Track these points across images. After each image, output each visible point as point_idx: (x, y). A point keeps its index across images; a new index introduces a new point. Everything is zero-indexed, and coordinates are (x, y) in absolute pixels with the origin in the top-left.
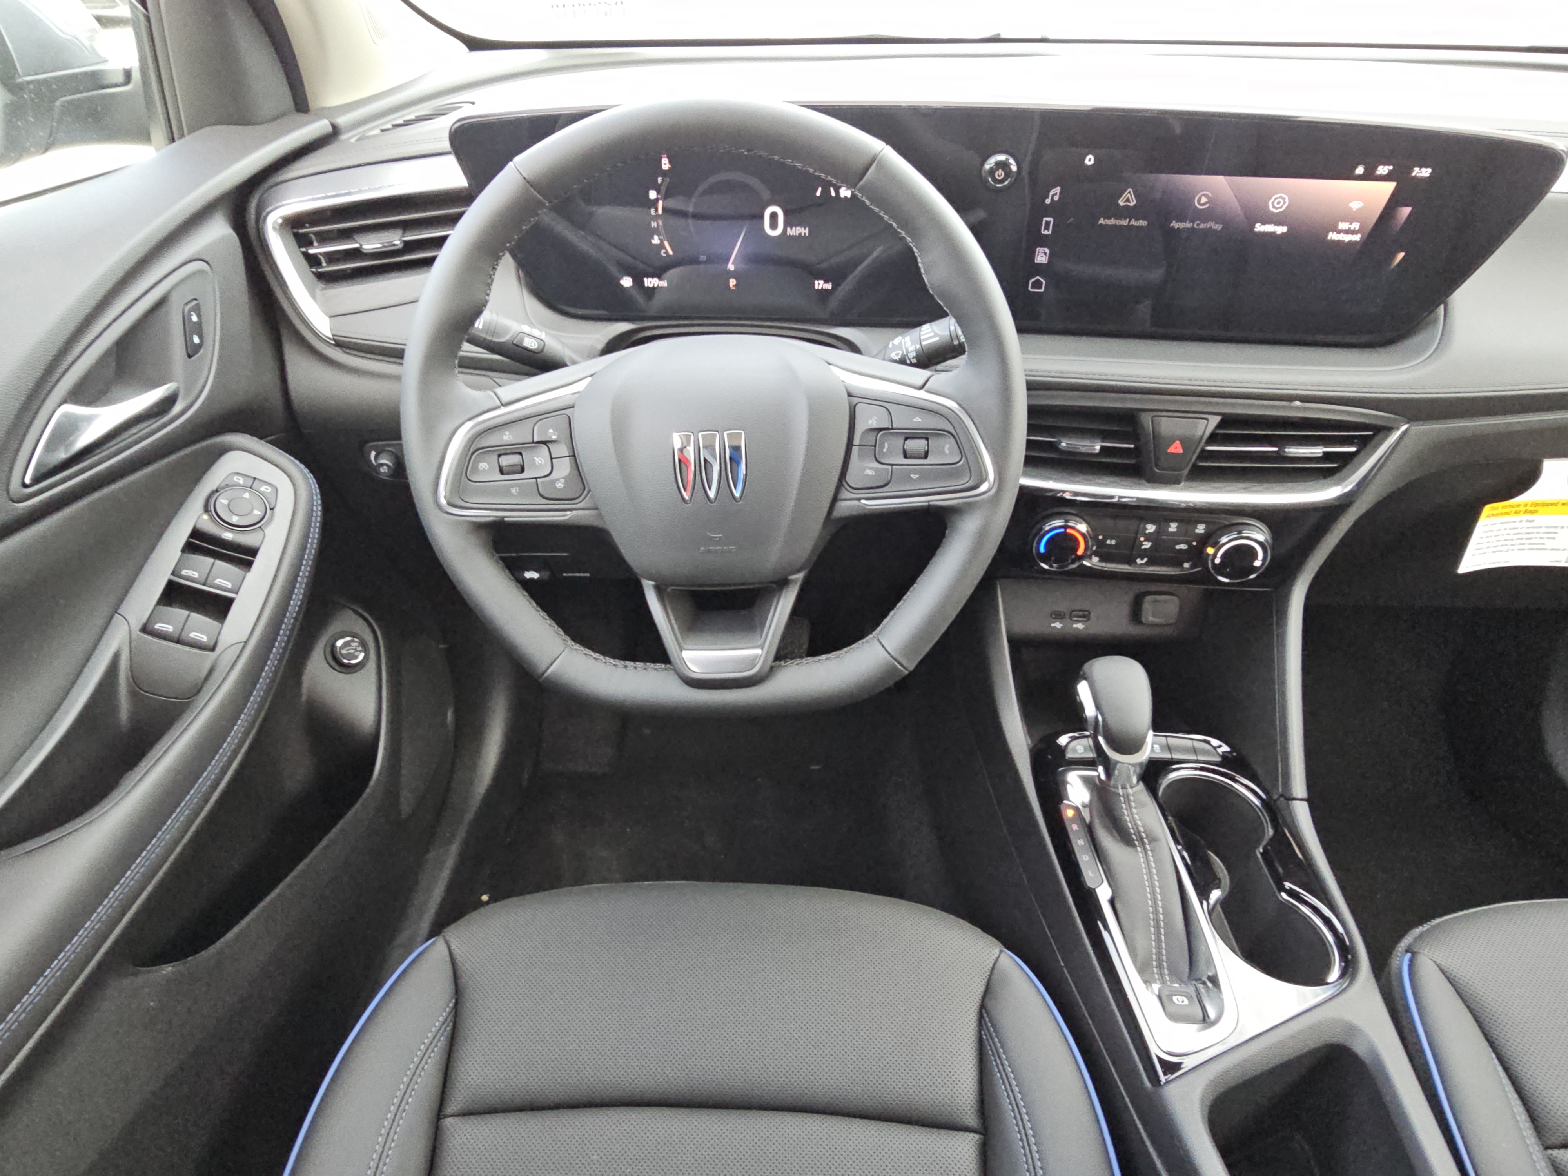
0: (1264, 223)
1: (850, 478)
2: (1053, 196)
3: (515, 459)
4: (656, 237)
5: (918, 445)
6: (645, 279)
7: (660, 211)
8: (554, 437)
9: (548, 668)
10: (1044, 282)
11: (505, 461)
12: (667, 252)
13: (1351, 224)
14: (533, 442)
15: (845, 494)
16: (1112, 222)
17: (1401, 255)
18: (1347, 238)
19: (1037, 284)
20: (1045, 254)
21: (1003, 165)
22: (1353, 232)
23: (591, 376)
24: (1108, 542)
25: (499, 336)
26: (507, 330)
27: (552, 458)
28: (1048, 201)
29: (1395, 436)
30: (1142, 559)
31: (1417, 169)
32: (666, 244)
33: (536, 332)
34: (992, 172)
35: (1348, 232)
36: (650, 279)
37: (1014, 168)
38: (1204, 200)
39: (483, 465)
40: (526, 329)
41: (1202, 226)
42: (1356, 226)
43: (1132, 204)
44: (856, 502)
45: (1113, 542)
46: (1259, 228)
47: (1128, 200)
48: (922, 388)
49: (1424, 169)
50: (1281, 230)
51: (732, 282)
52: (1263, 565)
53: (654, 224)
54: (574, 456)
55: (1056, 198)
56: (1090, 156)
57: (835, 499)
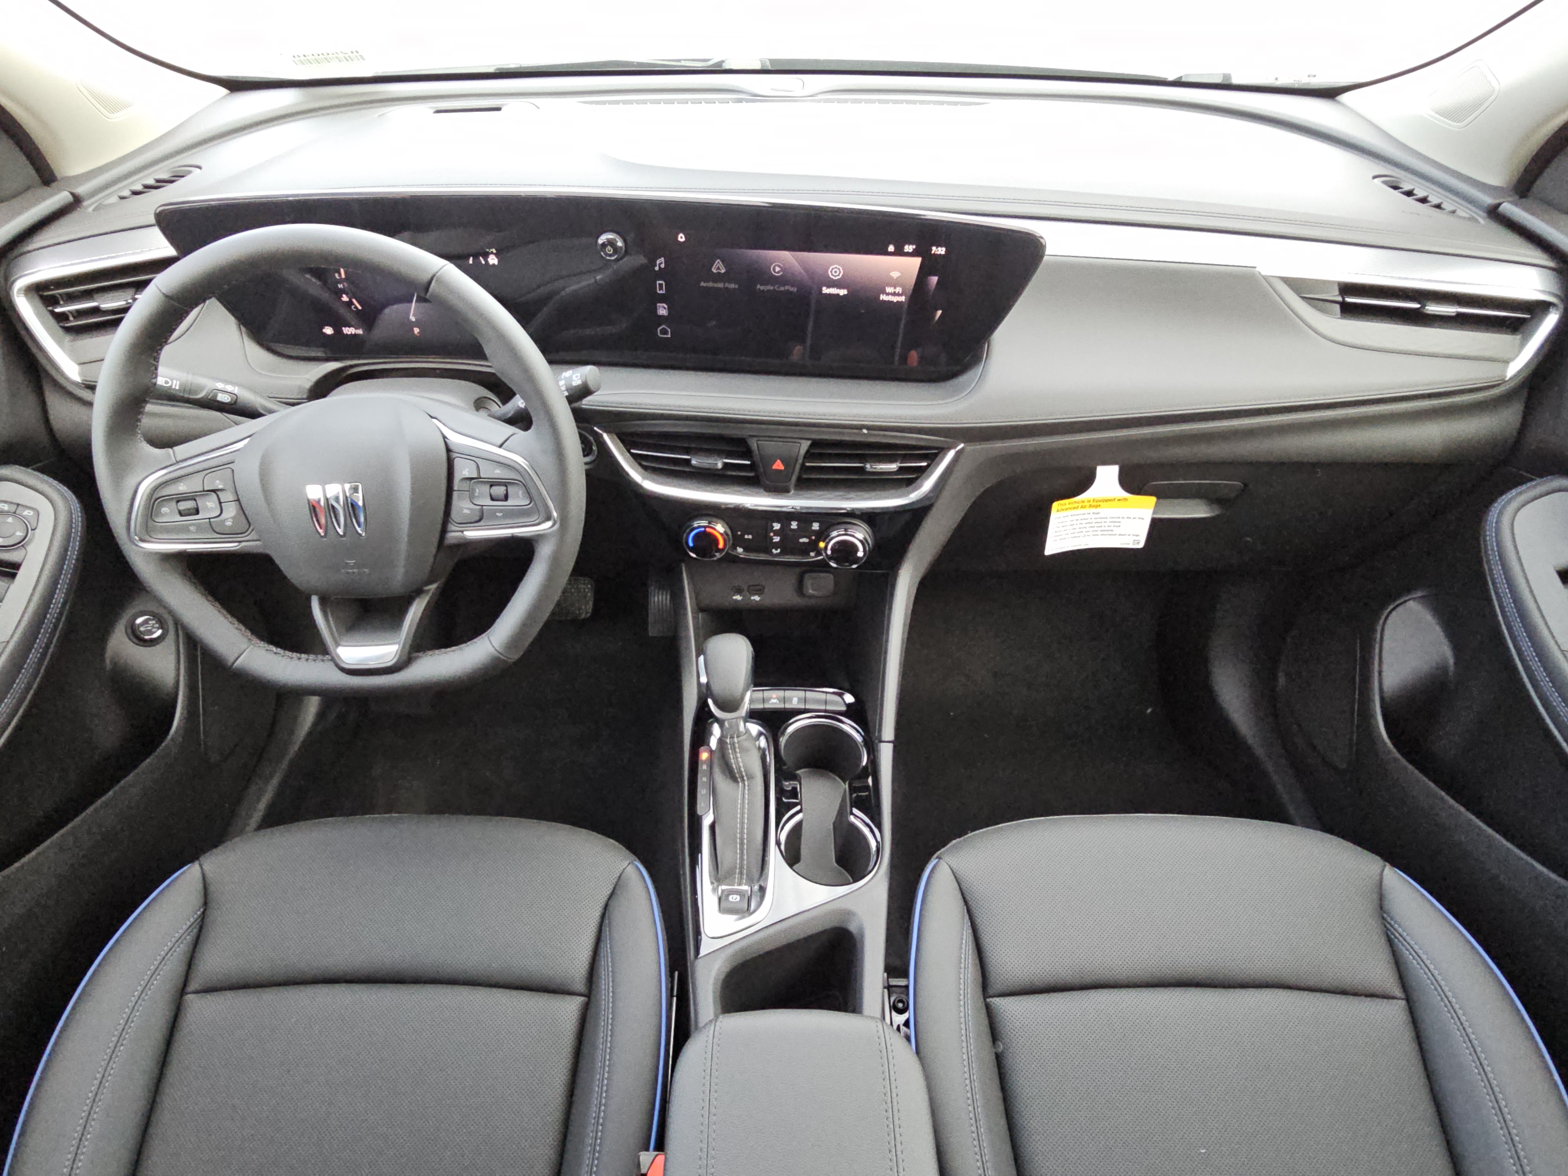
0: (828, 287)
1: (454, 515)
2: (660, 264)
3: (190, 504)
4: (344, 296)
5: (499, 491)
6: (343, 328)
7: (343, 276)
8: (221, 487)
9: (235, 661)
10: (669, 330)
11: (184, 505)
12: (356, 307)
13: (895, 288)
14: (204, 491)
15: (451, 527)
16: (711, 284)
17: (939, 312)
18: (895, 299)
19: (664, 332)
20: (665, 308)
21: (611, 243)
22: (898, 295)
23: (249, 436)
24: (746, 537)
25: (196, 392)
26: (202, 389)
27: (220, 503)
28: (657, 268)
29: (951, 454)
30: (776, 550)
31: (934, 248)
32: (354, 301)
33: (229, 388)
34: (604, 245)
35: (894, 294)
36: (347, 328)
37: (620, 244)
38: (777, 269)
39: (164, 510)
40: (220, 386)
41: (782, 289)
42: (899, 290)
43: (723, 271)
44: (460, 534)
45: (750, 537)
46: (825, 290)
47: (718, 268)
48: (501, 446)
49: (940, 249)
50: (843, 292)
51: (416, 330)
52: (865, 555)
53: (340, 286)
54: (238, 500)
55: (663, 266)
56: (681, 235)
57: (444, 531)
